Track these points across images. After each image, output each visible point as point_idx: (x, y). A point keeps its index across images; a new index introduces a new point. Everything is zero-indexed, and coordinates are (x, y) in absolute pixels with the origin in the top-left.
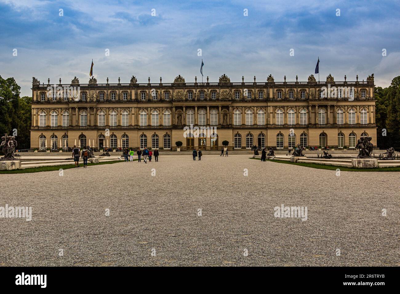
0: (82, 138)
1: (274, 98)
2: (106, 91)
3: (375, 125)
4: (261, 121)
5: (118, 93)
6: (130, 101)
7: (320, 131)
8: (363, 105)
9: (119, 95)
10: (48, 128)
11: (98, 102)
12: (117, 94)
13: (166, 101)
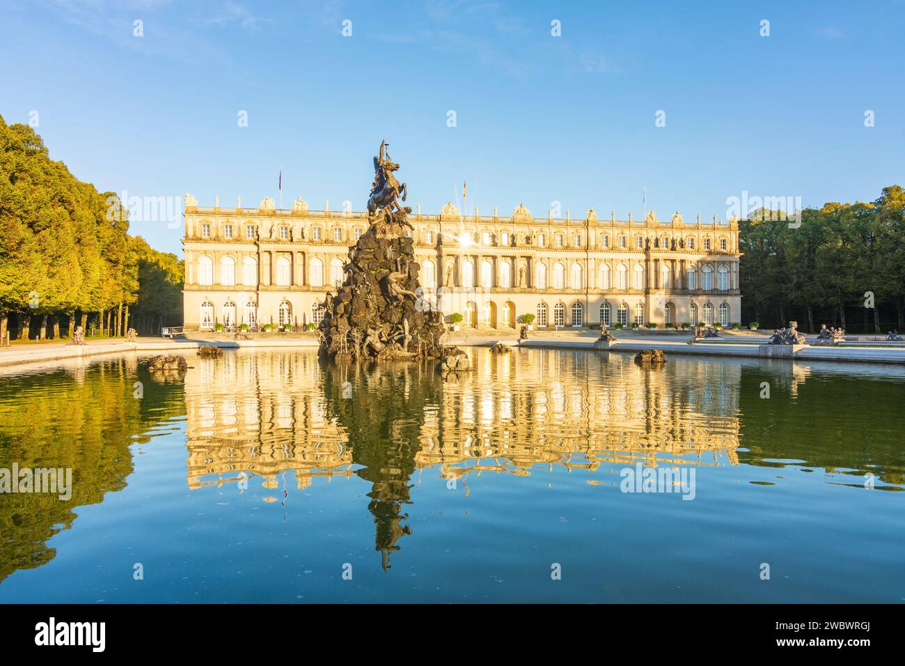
1: (596, 245)
2: (324, 224)
3: (738, 292)
5: (345, 228)
8: (723, 262)
9: (348, 232)
10: (217, 288)
12: (344, 230)
13: (428, 245)
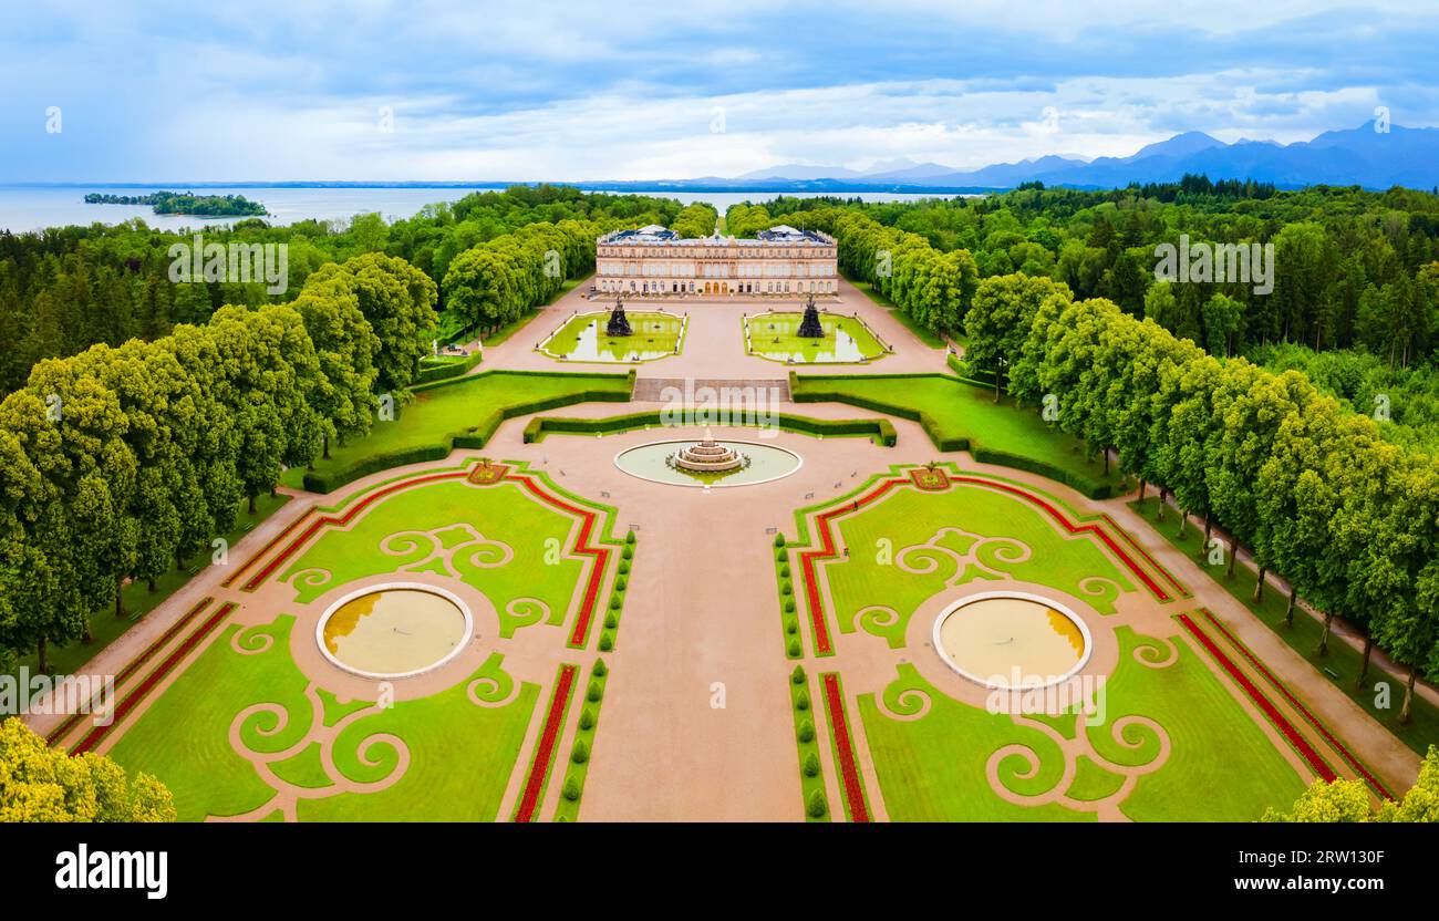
0: (633, 285)
4: (758, 273)
6: (666, 257)
7: (798, 281)
10: (608, 276)
11: (644, 257)
